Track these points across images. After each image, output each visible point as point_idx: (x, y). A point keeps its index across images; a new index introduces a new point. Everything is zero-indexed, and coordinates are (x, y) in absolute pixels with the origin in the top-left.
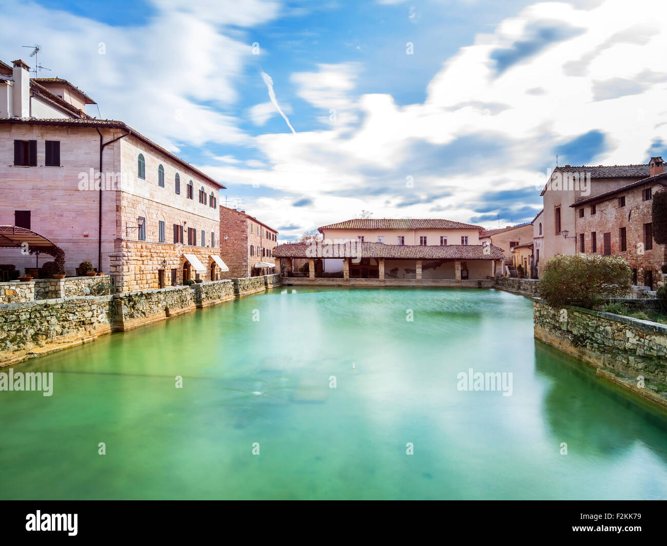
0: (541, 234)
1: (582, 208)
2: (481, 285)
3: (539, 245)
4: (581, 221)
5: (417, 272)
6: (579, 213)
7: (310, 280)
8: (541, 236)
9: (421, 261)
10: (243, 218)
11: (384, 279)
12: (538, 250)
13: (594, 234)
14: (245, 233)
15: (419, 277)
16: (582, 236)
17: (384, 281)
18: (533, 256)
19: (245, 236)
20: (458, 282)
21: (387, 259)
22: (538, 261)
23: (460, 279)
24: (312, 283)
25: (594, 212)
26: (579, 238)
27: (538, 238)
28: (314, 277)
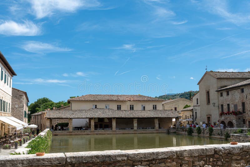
0: (197, 104)
1: (221, 92)
2: (169, 131)
3: (197, 110)
4: (221, 98)
5: (134, 125)
6: (220, 95)
7: (69, 132)
8: (197, 105)
9: (137, 119)
10: (21, 94)
11: (115, 130)
12: (196, 112)
13: (228, 105)
14: (22, 103)
15: (135, 128)
16: (222, 105)
17: (115, 131)
18: (193, 115)
19: (22, 105)
20: (157, 130)
21: (117, 118)
22: (196, 118)
23: (158, 129)
24: (71, 134)
25: (228, 94)
26: (220, 106)
27: (196, 106)
28: (72, 130)
